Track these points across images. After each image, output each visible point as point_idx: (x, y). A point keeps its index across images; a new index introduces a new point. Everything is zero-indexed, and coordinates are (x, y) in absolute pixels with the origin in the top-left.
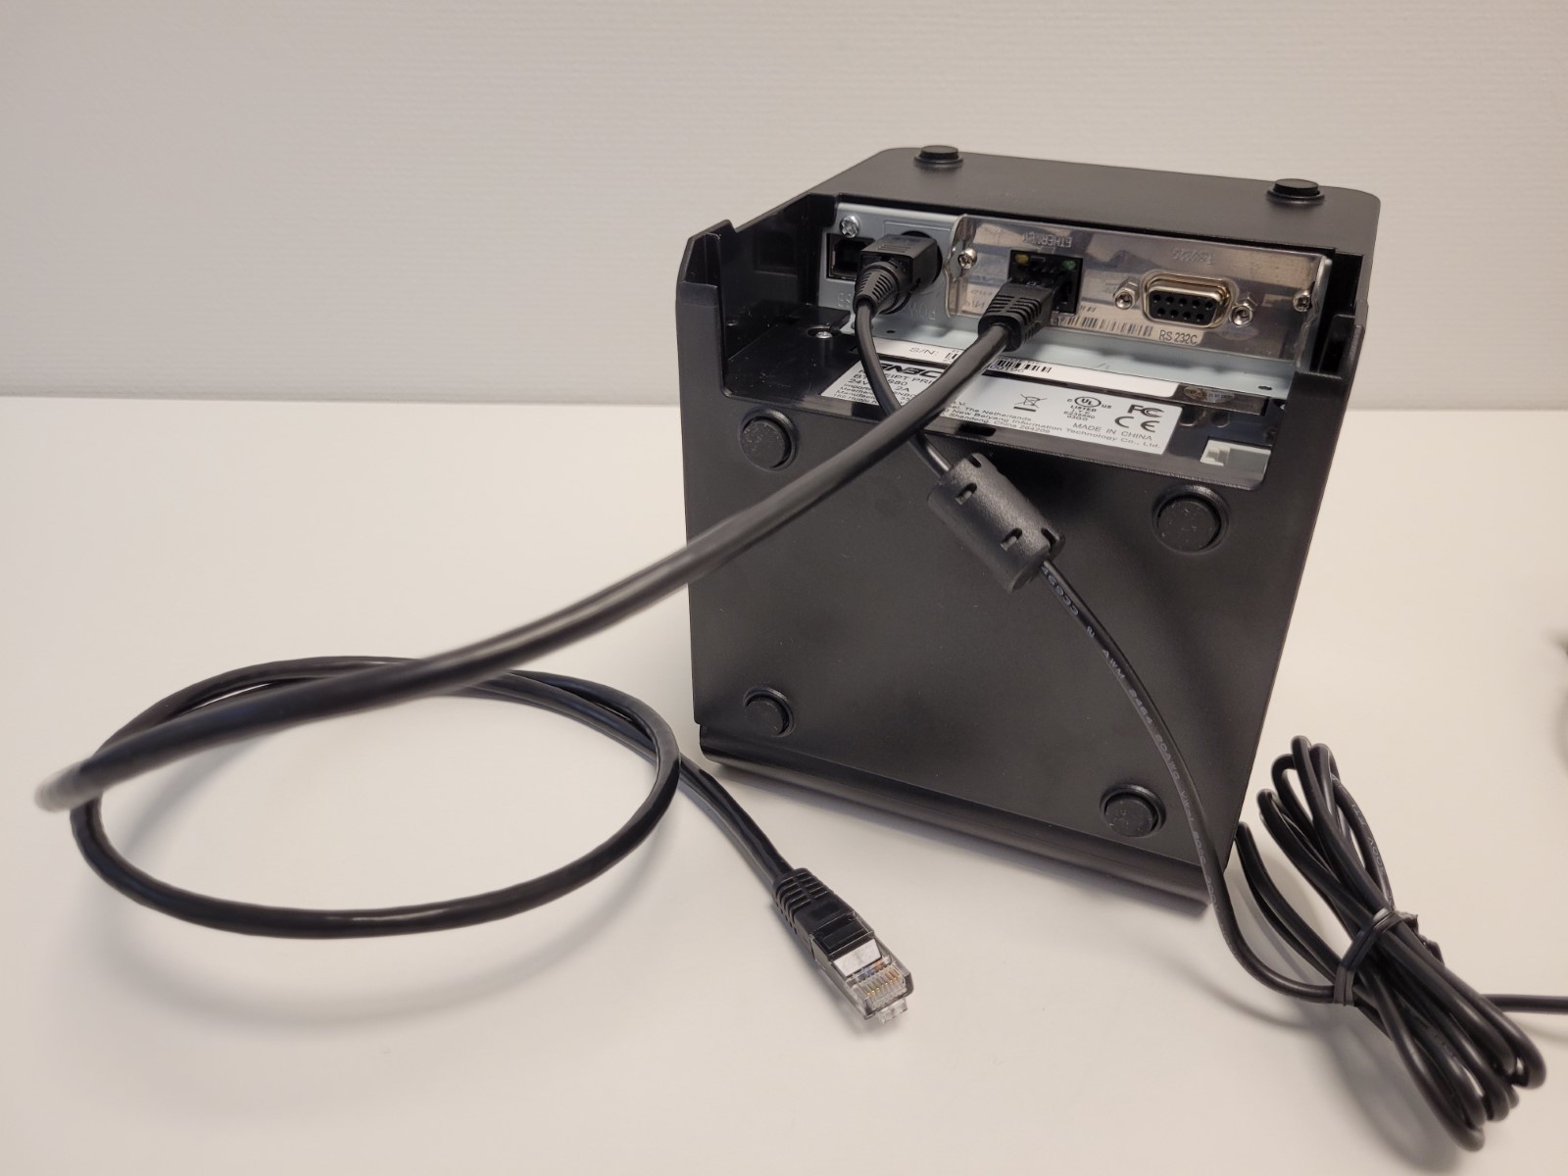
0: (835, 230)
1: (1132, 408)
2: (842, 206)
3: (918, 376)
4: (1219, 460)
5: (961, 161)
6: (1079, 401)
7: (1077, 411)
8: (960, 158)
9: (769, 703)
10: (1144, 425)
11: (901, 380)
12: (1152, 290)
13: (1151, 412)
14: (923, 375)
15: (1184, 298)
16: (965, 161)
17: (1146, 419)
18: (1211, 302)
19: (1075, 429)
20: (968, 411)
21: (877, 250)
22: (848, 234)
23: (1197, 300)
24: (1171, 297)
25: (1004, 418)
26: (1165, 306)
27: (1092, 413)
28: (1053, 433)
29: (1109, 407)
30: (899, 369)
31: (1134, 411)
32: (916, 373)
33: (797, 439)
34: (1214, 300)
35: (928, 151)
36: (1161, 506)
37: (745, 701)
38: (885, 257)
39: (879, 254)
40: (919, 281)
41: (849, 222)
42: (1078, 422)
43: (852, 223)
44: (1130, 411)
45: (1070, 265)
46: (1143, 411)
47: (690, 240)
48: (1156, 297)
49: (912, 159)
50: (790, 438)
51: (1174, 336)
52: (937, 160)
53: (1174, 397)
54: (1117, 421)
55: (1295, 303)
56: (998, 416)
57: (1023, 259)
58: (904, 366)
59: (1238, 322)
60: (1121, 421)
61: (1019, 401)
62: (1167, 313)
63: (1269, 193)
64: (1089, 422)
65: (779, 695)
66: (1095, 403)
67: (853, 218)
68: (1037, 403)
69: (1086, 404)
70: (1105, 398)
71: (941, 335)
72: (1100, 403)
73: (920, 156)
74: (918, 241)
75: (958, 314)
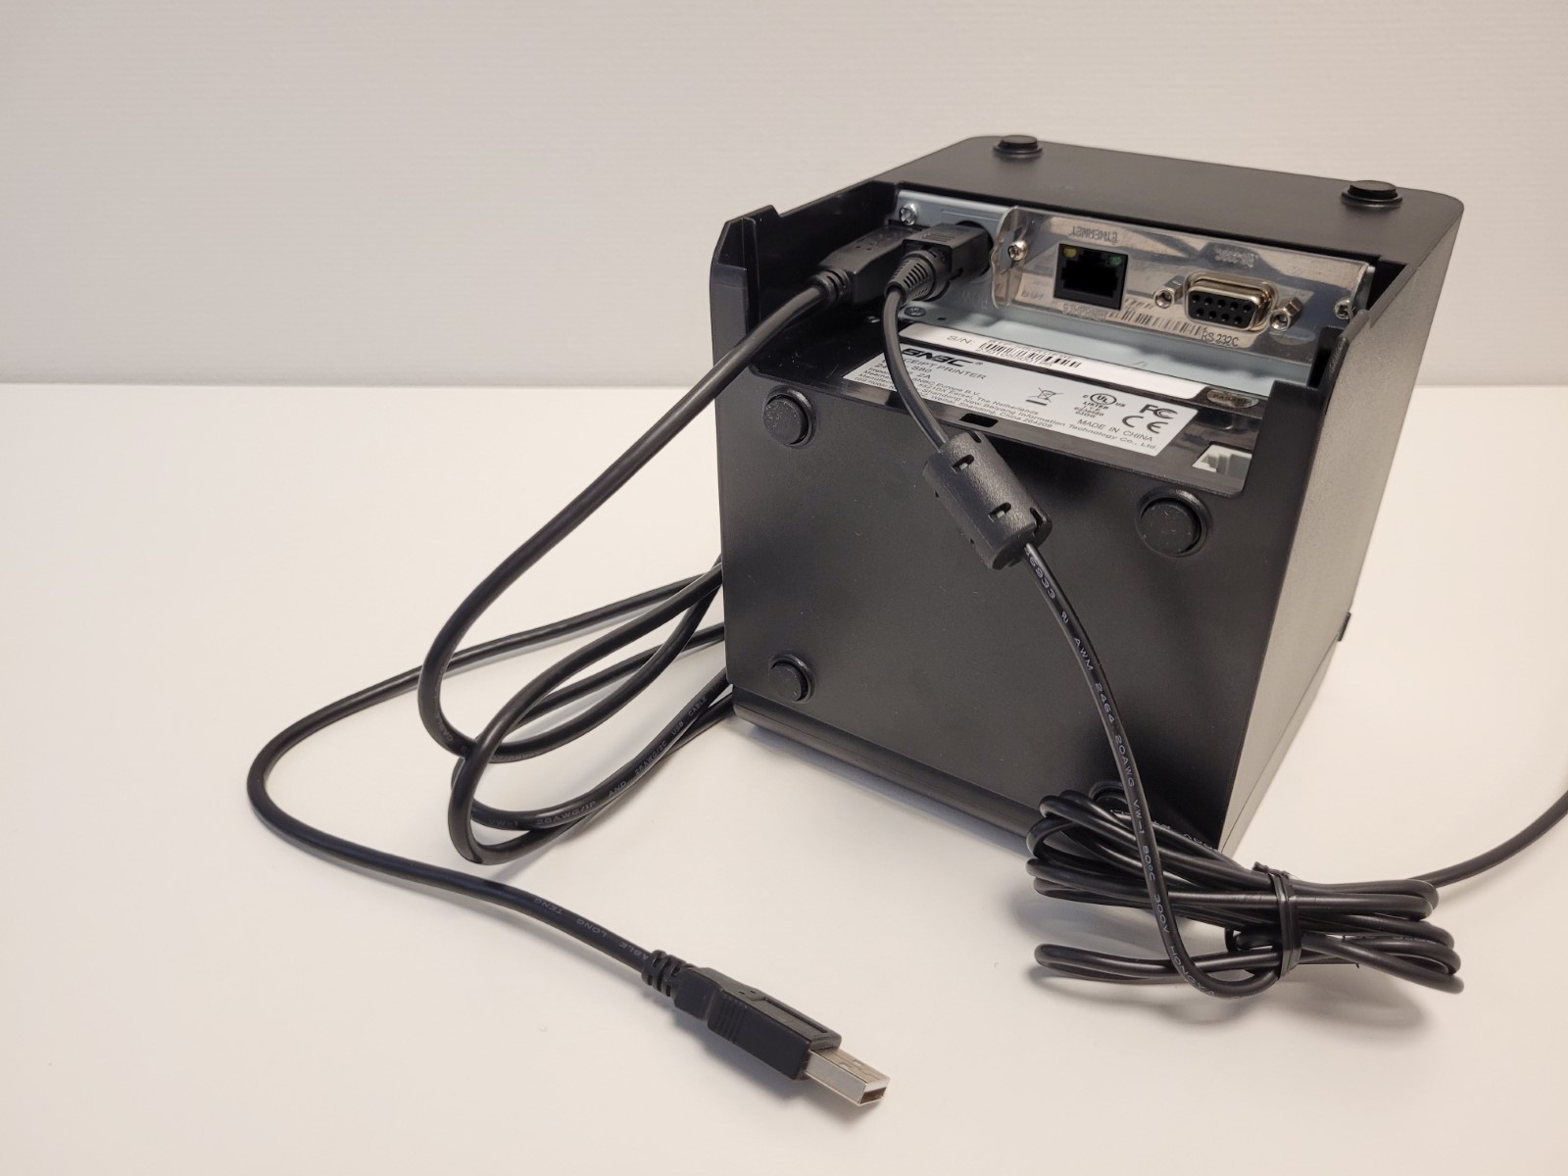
0: (896, 217)
1: (1147, 407)
2: (903, 193)
3: (945, 364)
4: (1212, 466)
5: (1040, 150)
6: (1095, 398)
7: (1088, 408)
8: (1039, 147)
9: (791, 670)
10: (1150, 426)
11: (927, 367)
12: (1192, 289)
13: (1164, 413)
14: (951, 363)
15: (1222, 300)
16: (1044, 150)
17: (1155, 419)
18: (1250, 305)
19: (1079, 426)
20: (979, 402)
21: (920, 239)
22: (906, 221)
23: (1235, 303)
24: (1210, 298)
25: (1013, 410)
26: (1205, 307)
27: (1102, 411)
28: (1055, 428)
29: (1123, 405)
30: (929, 356)
31: (1147, 412)
32: (944, 361)
33: (814, 418)
34: (1252, 303)
35: (1006, 140)
36: (1146, 504)
37: (770, 665)
38: (926, 246)
39: (920, 243)
40: (961, 271)
41: (907, 210)
42: (1084, 418)
43: (911, 211)
44: (1142, 411)
45: (1116, 262)
46: (1155, 412)
47: (727, 223)
48: (1196, 297)
49: (991, 149)
50: (807, 420)
51: (1216, 338)
52: (1016, 150)
53: (1195, 399)
54: (1125, 421)
55: (1337, 309)
56: (1007, 409)
57: (1071, 253)
58: (935, 353)
59: (1276, 327)
60: (1128, 421)
61: (1034, 394)
62: (1206, 313)
63: (1343, 195)
64: (1097, 419)
65: (801, 663)
66: (1110, 400)
67: (913, 207)
68: (1051, 398)
69: (1100, 401)
70: (1121, 396)
71: (987, 324)
72: (1116, 400)
73: (999, 146)
74: (967, 231)
75: (1008, 304)
